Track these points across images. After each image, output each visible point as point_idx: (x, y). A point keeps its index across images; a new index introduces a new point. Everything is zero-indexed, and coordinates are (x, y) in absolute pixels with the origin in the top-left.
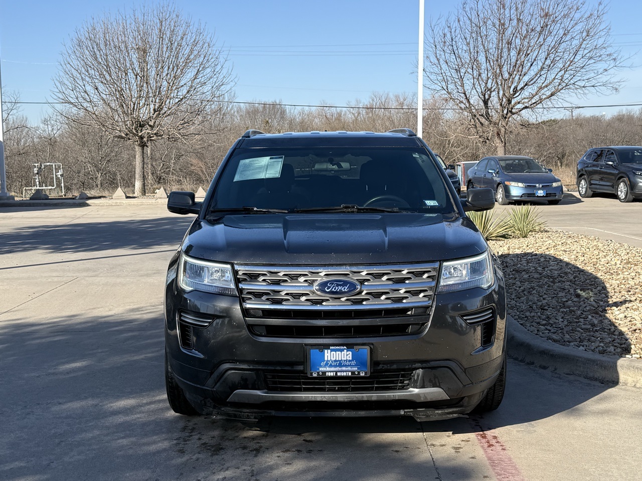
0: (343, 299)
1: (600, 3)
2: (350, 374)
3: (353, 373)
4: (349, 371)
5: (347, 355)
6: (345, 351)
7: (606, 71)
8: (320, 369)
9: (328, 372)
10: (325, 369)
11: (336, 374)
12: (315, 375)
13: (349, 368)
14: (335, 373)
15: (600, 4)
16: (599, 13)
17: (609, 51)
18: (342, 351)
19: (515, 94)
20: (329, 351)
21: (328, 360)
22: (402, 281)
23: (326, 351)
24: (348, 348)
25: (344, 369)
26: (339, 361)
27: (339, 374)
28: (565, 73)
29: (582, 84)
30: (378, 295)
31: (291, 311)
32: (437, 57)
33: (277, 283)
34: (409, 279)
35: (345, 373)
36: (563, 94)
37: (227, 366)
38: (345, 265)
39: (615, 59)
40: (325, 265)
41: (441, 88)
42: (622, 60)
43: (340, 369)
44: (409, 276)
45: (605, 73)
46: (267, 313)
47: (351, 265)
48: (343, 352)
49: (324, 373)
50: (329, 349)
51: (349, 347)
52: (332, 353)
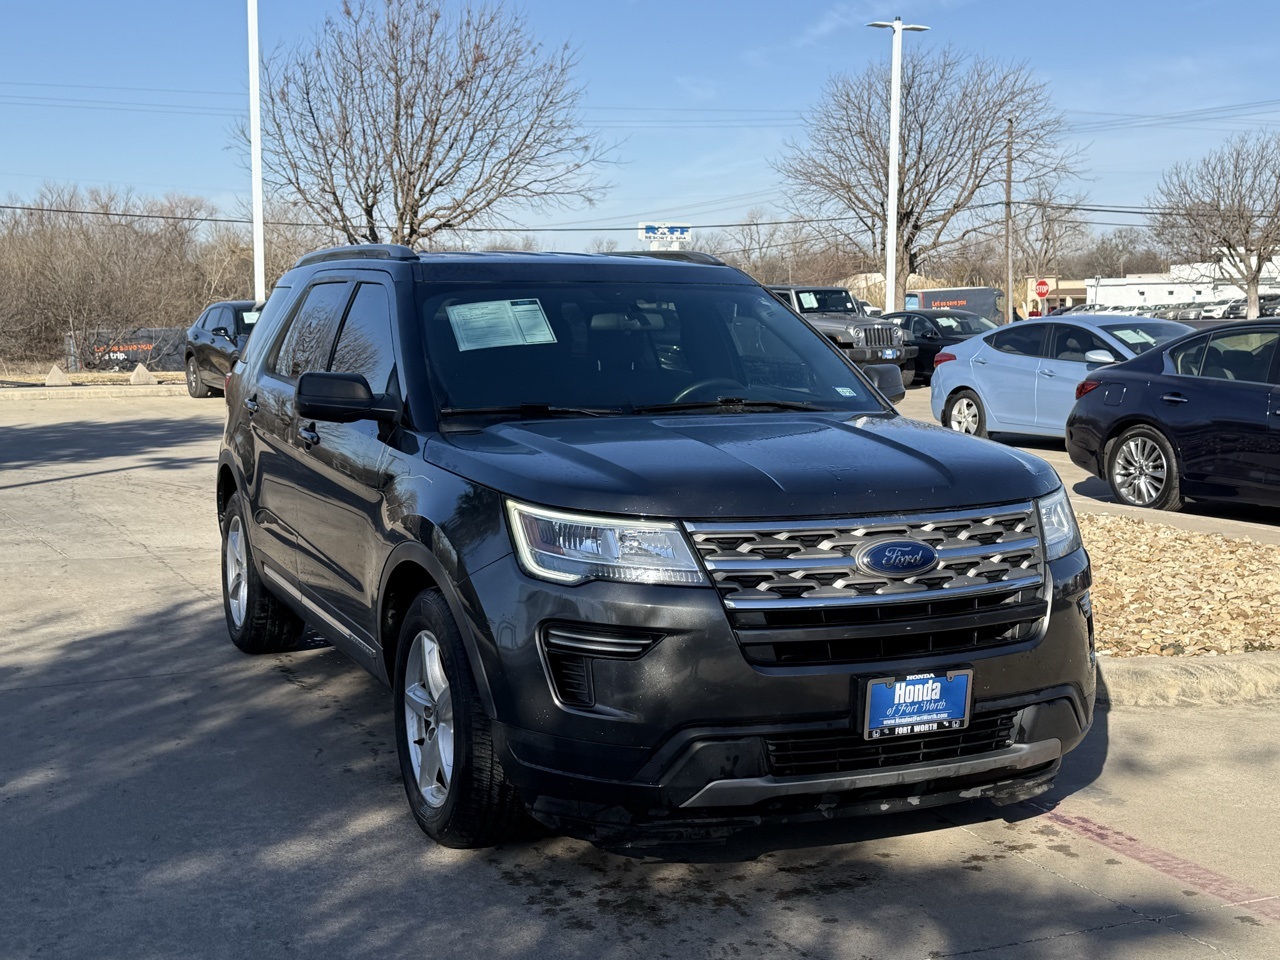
0: (909, 581)
1: (566, 45)
2: (935, 726)
3: (940, 724)
4: (932, 722)
5: (933, 690)
6: (931, 682)
7: (579, 167)
8: (885, 722)
9: (899, 726)
10: (893, 721)
11: (912, 730)
12: (876, 736)
13: (934, 716)
14: (909, 728)
15: (566, 47)
16: (564, 63)
17: (579, 132)
18: (924, 682)
19: (421, 199)
20: (904, 684)
21: (899, 704)
22: (988, 539)
23: (898, 685)
24: (936, 676)
25: (925, 717)
26: (918, 703)
27: (917, 729)
28: (510, 166)
29: (536, 187)
30: (961, 569)
31: (821, 611)
32: (275, 121)
33: (780, 555)
34: (999, 534)
35: (927, 726)
36: (502, 205)
37: (694, 733)
38: (896, 512)
39: (586, 148)
40: (860, 515)
41: (286, 181)
42: (604, 149)
43: (918, 719)
44: (1000, 529)
45: (577, 171)
46: (775, 618)
47: (907, 512)
48: (926, 685)
49: (892, 729)
50: (904, 680)
51: (940, 672)
52: (909, 687)
